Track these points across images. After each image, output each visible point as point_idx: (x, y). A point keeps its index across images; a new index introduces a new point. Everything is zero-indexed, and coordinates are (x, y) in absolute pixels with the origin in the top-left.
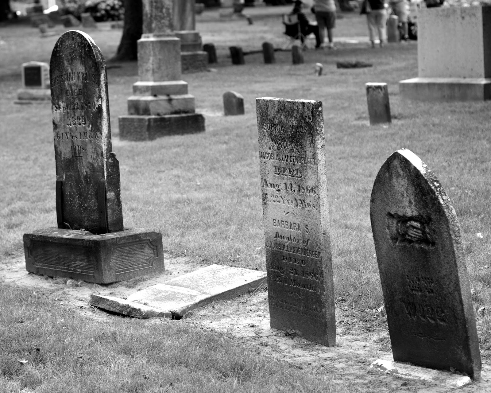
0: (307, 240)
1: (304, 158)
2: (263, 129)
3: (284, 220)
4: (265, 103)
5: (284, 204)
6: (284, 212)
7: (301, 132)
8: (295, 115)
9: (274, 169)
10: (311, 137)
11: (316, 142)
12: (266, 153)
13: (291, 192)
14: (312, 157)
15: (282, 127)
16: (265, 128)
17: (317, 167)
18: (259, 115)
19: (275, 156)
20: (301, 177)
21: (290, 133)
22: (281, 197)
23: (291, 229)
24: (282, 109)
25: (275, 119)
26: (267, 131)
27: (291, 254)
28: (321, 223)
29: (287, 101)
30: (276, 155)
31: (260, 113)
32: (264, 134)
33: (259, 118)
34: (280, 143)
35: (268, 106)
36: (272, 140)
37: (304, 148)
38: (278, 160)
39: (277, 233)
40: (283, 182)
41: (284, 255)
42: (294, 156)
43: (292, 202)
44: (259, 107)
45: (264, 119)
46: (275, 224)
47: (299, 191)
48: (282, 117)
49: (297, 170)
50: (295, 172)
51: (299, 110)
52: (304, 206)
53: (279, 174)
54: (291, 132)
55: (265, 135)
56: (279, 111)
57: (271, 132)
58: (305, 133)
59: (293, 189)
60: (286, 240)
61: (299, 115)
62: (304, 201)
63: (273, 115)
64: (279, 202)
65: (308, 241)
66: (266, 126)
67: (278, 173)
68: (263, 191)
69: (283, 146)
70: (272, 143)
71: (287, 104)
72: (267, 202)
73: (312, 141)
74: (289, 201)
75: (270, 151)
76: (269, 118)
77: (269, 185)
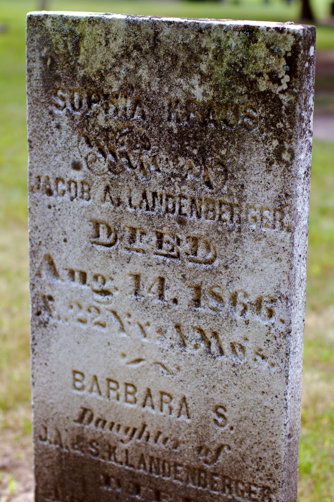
0: (215, 446)
1: (231, 206)
2: (53, 108)
3: (121, 378)
4: (66, 27)
5: (124, 335)
6: (124, 355)
7: (226, 121)
8: (203, 67)
9: (89, 228)
10: (275, 143)
11: (297, 158)
12: (58, 180)
13: (157, 301)
14: (270, 205)
15: (137, 103)
16: (61, 103)
17: (292, 238)
18: (38, 64)
19: (98, 192)
20: (211, 262)
21: (173, 124)
22: (115, 313)
23: (148, 408)
24: (146, 47)
25: (110, 78)
26: (69, 114)
27: (140, 475)
28: (286, 408)
29: (170, 23)
30: (102, 188)
31: (44, 60)
32: (53, 124)
33: (37, 73)
34: (124, 154)
35: (82, 37)
36: (88, 142)
37: (238, 175)
38: (108, 204)
39: (85, 410)
40: (127, 270)
41: (110, 472)
42: (182, 196)
43: (161, 331)
44: (40, 41)
45: (58, 78)
46: (78, 384)
47: (197, 302)
48: (143, 72)
49: (195, 240)
50: (186, 247)
51: (227, 53)
52: (214, 348)
53: (110, 245)
54: (178, 121)
55: (58, 127)
56: (127, 55)
57: (85, 118)
58: (249, 129)
59: (168, 294)
60: (121, 434)
61: (220, 70)
62: (215, 335)
63: (98, 65)
64: (103, 326)
65: (219, 450)
66: (63, 99)
67: (109, 241)
68: (38, 288)
69: (135, 163)
70: (87, 150)
71: (167, 31)
72: (52, 321)
73: (278, 152)
74: (148, 329)
75: (78, 176)
76: (81, 73)
77: (63, 274)
